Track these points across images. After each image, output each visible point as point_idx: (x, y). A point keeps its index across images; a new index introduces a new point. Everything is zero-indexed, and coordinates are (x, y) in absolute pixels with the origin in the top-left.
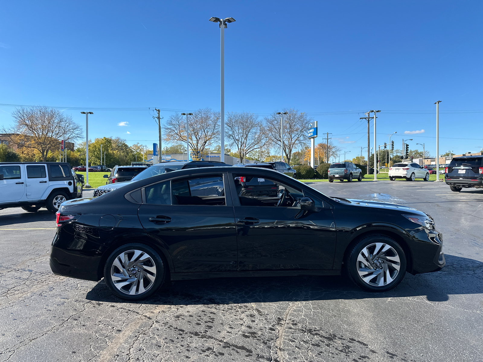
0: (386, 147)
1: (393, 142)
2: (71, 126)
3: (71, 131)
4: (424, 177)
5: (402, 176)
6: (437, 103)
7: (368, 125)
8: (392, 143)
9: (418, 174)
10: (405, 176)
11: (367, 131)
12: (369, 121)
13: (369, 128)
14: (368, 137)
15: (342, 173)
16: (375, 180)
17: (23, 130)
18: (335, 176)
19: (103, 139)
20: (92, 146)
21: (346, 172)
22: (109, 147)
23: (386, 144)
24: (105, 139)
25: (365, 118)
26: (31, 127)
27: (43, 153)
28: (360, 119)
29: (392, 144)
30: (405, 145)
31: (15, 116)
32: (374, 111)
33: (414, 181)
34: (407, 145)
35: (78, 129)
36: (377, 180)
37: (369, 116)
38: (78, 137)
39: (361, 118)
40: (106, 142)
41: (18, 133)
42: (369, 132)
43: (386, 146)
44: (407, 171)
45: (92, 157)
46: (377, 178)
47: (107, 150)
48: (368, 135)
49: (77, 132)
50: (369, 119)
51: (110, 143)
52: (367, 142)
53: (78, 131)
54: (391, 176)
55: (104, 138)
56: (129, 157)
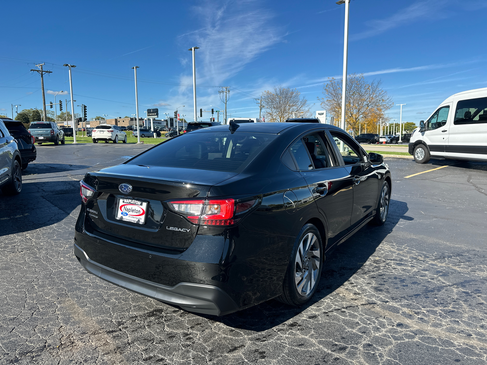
0: (52, 107)
1: (62, 102)
4: (124, 140)
5: (108, 138)
6: (135, 68)
7: (42, 80)
8: (60, 102)
9: (121, 137)
10: (111, 139)
11: (42, 86)
12: (42, 75)
13: (43, 83)
14: (42, 94)
15: (49, 135)
16: (75, 142)
18: (38, 138)
21: (52, 134)
23: (52, 103)
25: (38, 71)
28: (31, 71)
29: (60, 104)
30: (83, 106)
32: (69, 65)
33: (118, 143)
34: (85, 107)
36: (77, 143)
37: (42, 69)
39: (33, 70)
42: (43, 88)
43: (52, 105)
44: (112, 134)
46: (77, 141)
48: (42, 91)
50: (42, 73)
52: (43, 99)
54: (96, 138)
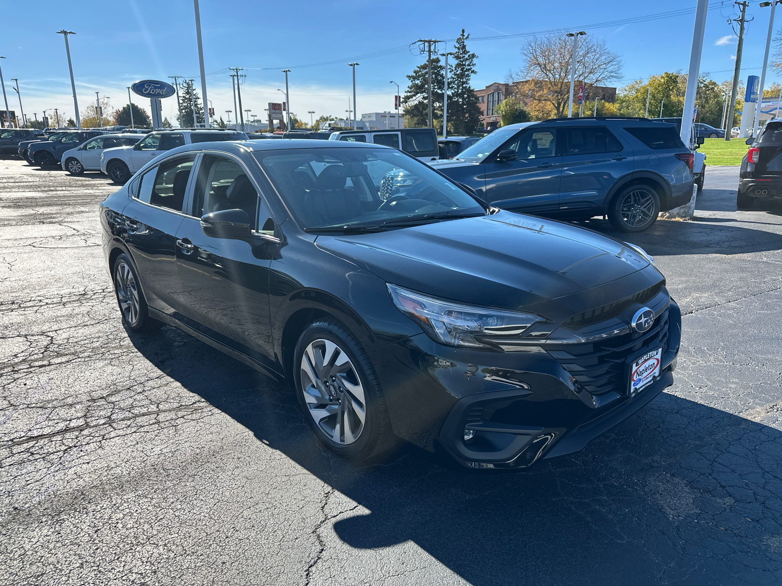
2: (603, 57)
3: (601, 67)
17: (536, 74)
19: (662, 77)
20: (642, 91)
22: (672, 90)
24: (667, 76)
26: (545, 68)
27: (558, 108)
31: (525, 52)
35: (615, 63)
38: (612, 76)
40: (667, 81)
41: (528, 78)
45: (640, 110)
47: (668, 96)
49: (611, 69)
51: (675, 82)
53: (613, 66)
55: (666, 73)
56: (709, 107)
